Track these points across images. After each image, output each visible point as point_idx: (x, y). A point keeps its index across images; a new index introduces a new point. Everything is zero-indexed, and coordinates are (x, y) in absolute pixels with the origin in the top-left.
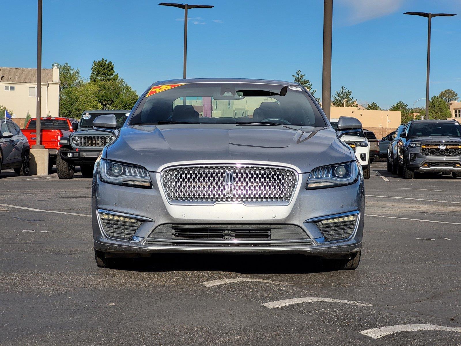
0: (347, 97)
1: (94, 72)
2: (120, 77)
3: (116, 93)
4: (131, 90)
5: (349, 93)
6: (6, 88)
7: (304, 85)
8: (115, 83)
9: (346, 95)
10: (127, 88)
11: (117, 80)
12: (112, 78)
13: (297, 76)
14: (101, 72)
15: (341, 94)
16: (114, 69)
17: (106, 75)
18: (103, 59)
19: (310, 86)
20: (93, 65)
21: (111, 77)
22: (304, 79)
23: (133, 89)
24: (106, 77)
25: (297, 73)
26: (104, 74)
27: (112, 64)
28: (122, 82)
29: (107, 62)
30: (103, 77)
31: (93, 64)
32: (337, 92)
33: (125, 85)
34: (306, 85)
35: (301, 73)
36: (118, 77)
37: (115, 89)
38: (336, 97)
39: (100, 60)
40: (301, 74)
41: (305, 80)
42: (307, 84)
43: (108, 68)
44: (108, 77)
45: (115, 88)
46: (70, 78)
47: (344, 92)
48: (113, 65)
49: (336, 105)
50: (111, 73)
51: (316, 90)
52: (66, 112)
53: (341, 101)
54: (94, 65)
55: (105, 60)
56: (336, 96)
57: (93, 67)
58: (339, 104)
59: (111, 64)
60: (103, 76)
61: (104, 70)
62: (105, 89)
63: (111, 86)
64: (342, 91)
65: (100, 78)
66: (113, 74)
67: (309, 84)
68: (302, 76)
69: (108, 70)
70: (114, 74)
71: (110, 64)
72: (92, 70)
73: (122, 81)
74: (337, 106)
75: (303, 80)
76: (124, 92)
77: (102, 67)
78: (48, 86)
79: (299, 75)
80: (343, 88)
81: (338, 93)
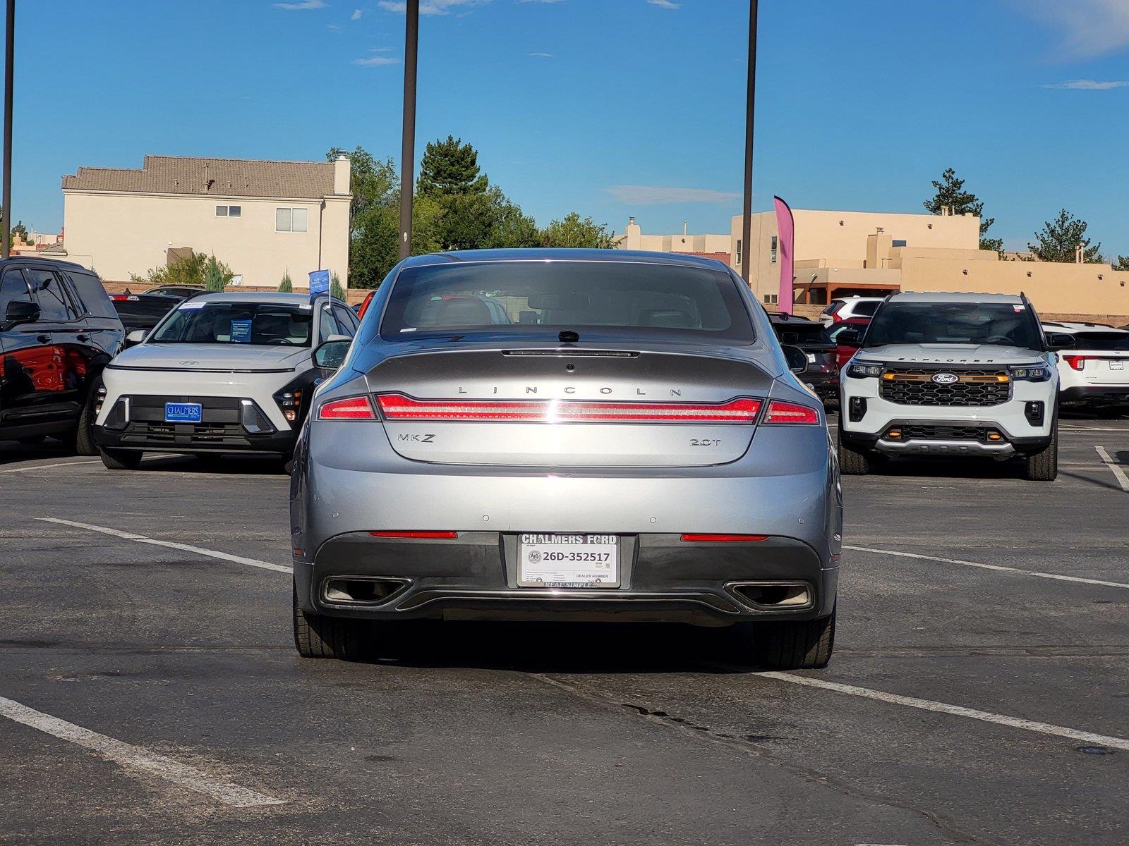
0: (1073, 236)
1: (428, 172)
2: (491, 183)
3: (483, 223)
4: (520, 216)
5: (1080, 228)
6: (221, 211)
7: (963, 206)
8: (480, 200)
9: (1071, 231)
10: (510, 212)
11: (484, 190)
12: (471, 186)
13: (945, 184)
14: (445, 172)
15: (1058, 229)
16: (478, 163)
17: (457, 179)
18: (450, 138)
19: (978, 210)
20: (425, 155)
21: (470, 183)
22: (961, 191)
23: (526, 215)
24: (456, 184)
25: (944, 176)
26: (452, 175)
27: (474, 150)
28: (498, 196)
29: (461, 147)
30: (450, 183)
31: (425, 150)
32: (1048, 225)
33: (504, 204)
34: (967, 207)
35: (955, 176)
36: (486, 184)
37: (482, 214)
38: (1046, 239)
39: (444, 141)
40: (955, 179)
41: (965, 193)
42: (970, 205)
43: (463, 160)
44: (463, 183)
45: (480, 211)
46: (373, 185)
47: (1066, 224)
48: (476, 153)
49: (1045, 257)
50: (469, 172)
51: (993, 219)
52: (365, 271)
53: (1059, 248)
54: (427, 154)
55: (455, 140)
56: (1045, 236)
57: (426, 157)
58: (1052, 257)
59: (470, 150)
60: (449, 180)
61: (453, 165)
62: (455, 212)
63: (471, 205)
64: (1061, 223)
65: (441, 187)
66: (475, 177)
67: (975, 203)
68: (957, 184)
69: (464, 167)
70: (478, 175)
71: (467, 150)
72: (422, 165)
73: (498, 194)
74: (1047, 261)
75: (960, 194)
76: (504, 220)
77: (447, 159)
78: (323, 206)
79: (950, 180)
80: (1064, 214)
81: (1052, 226)
